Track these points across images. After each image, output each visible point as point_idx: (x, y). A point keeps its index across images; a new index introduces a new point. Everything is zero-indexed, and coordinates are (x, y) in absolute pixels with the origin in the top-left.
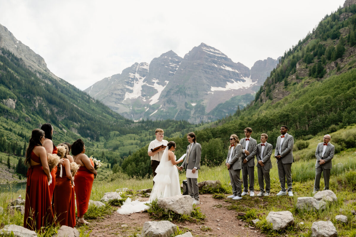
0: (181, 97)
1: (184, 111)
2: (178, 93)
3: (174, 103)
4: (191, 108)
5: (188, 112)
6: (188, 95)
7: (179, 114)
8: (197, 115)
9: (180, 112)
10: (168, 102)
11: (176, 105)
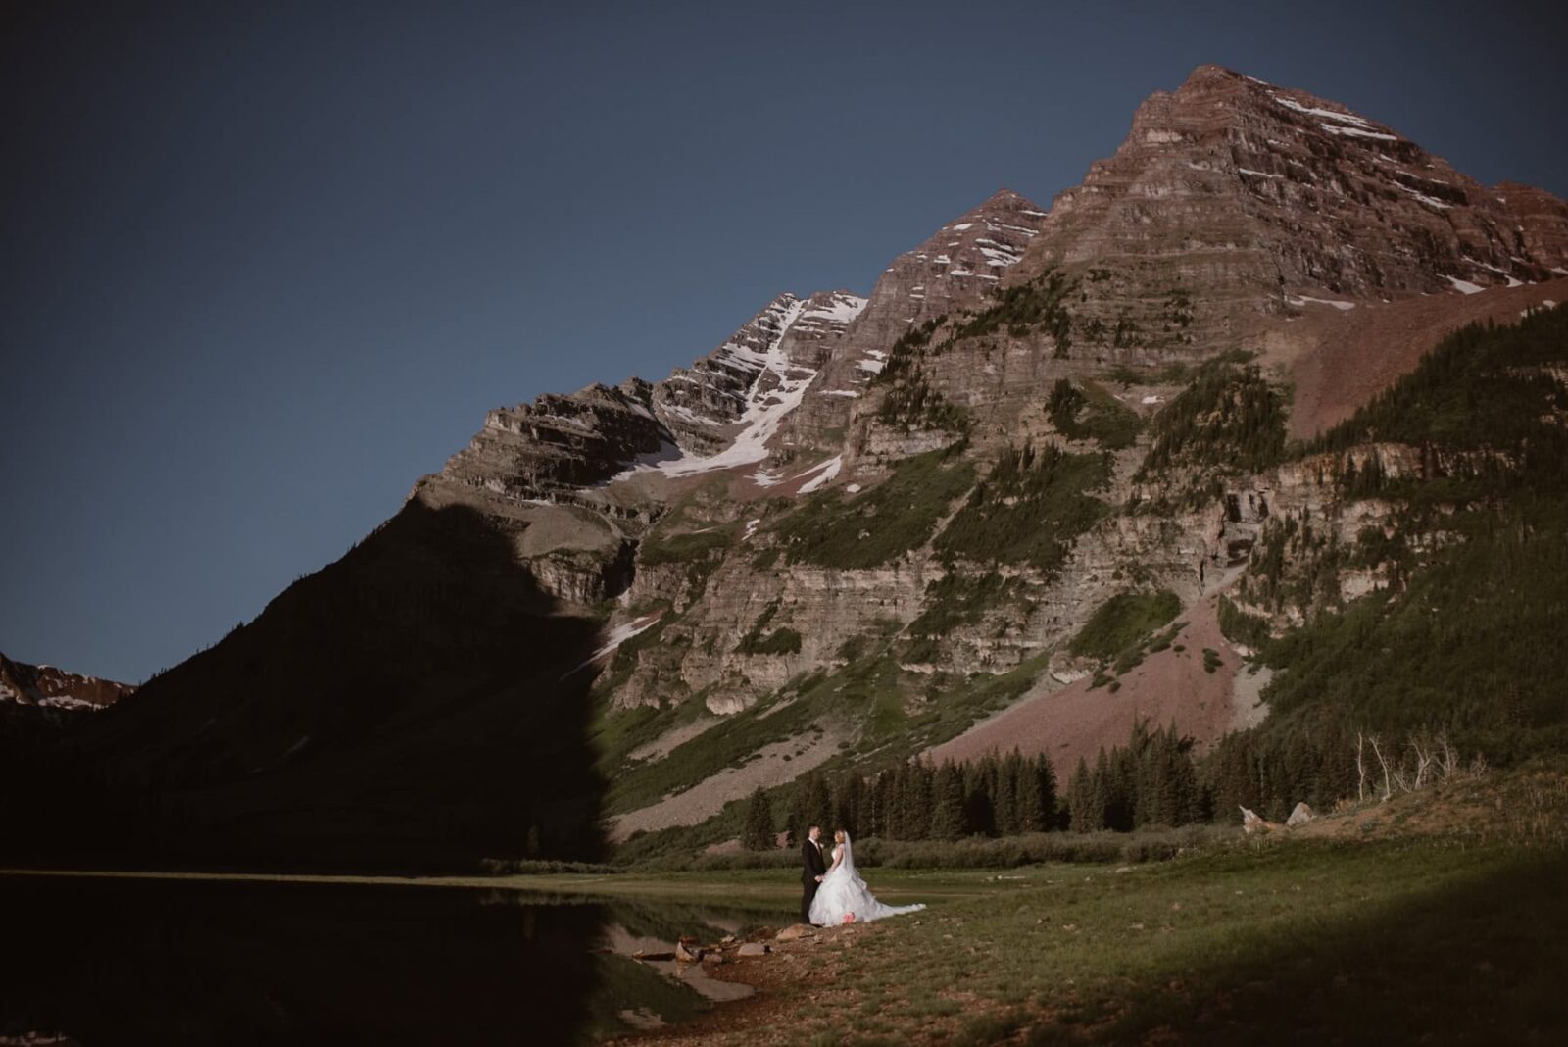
0: (1019, 352)
1: (1038, 460)
2: (994, 329)
3: (950, 417)
4: (1119, 430)
5: (1081, 463)
6: (1094, 331)
7: (979, 498)
8: (1182, 478)
9: (994, 475)
10: (888, 413)
11: (963, 426)
